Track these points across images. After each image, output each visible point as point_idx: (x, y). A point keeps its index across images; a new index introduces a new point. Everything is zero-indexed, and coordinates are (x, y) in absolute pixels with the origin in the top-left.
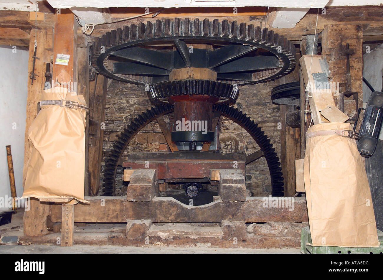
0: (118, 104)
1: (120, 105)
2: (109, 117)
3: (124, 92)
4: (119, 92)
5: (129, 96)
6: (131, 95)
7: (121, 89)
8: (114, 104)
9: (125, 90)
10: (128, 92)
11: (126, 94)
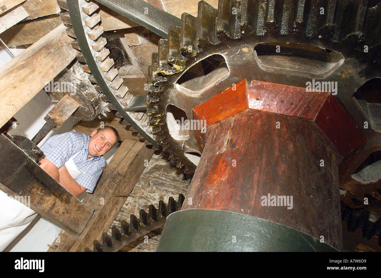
0: (146, 198)
1: (149, 201)
2: (124, 215)
3: (160, 181)
4: (153, 179)
5: (165, 188)
6: (169, 187)
7: (157, 175)
8: (141, 197)
9: (163, 178)
10: (166, 181)
11: (162, 184)
